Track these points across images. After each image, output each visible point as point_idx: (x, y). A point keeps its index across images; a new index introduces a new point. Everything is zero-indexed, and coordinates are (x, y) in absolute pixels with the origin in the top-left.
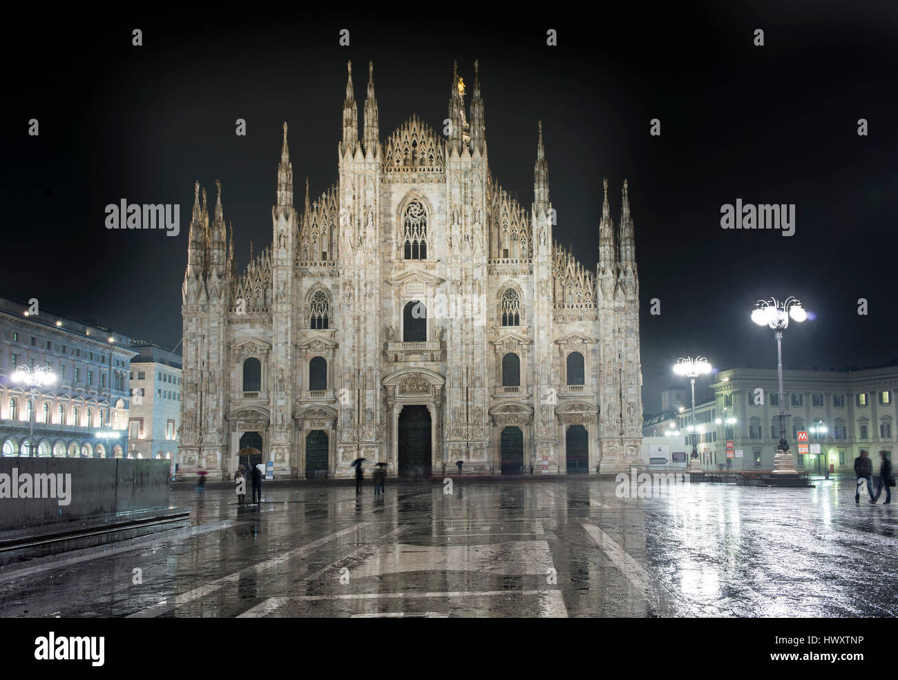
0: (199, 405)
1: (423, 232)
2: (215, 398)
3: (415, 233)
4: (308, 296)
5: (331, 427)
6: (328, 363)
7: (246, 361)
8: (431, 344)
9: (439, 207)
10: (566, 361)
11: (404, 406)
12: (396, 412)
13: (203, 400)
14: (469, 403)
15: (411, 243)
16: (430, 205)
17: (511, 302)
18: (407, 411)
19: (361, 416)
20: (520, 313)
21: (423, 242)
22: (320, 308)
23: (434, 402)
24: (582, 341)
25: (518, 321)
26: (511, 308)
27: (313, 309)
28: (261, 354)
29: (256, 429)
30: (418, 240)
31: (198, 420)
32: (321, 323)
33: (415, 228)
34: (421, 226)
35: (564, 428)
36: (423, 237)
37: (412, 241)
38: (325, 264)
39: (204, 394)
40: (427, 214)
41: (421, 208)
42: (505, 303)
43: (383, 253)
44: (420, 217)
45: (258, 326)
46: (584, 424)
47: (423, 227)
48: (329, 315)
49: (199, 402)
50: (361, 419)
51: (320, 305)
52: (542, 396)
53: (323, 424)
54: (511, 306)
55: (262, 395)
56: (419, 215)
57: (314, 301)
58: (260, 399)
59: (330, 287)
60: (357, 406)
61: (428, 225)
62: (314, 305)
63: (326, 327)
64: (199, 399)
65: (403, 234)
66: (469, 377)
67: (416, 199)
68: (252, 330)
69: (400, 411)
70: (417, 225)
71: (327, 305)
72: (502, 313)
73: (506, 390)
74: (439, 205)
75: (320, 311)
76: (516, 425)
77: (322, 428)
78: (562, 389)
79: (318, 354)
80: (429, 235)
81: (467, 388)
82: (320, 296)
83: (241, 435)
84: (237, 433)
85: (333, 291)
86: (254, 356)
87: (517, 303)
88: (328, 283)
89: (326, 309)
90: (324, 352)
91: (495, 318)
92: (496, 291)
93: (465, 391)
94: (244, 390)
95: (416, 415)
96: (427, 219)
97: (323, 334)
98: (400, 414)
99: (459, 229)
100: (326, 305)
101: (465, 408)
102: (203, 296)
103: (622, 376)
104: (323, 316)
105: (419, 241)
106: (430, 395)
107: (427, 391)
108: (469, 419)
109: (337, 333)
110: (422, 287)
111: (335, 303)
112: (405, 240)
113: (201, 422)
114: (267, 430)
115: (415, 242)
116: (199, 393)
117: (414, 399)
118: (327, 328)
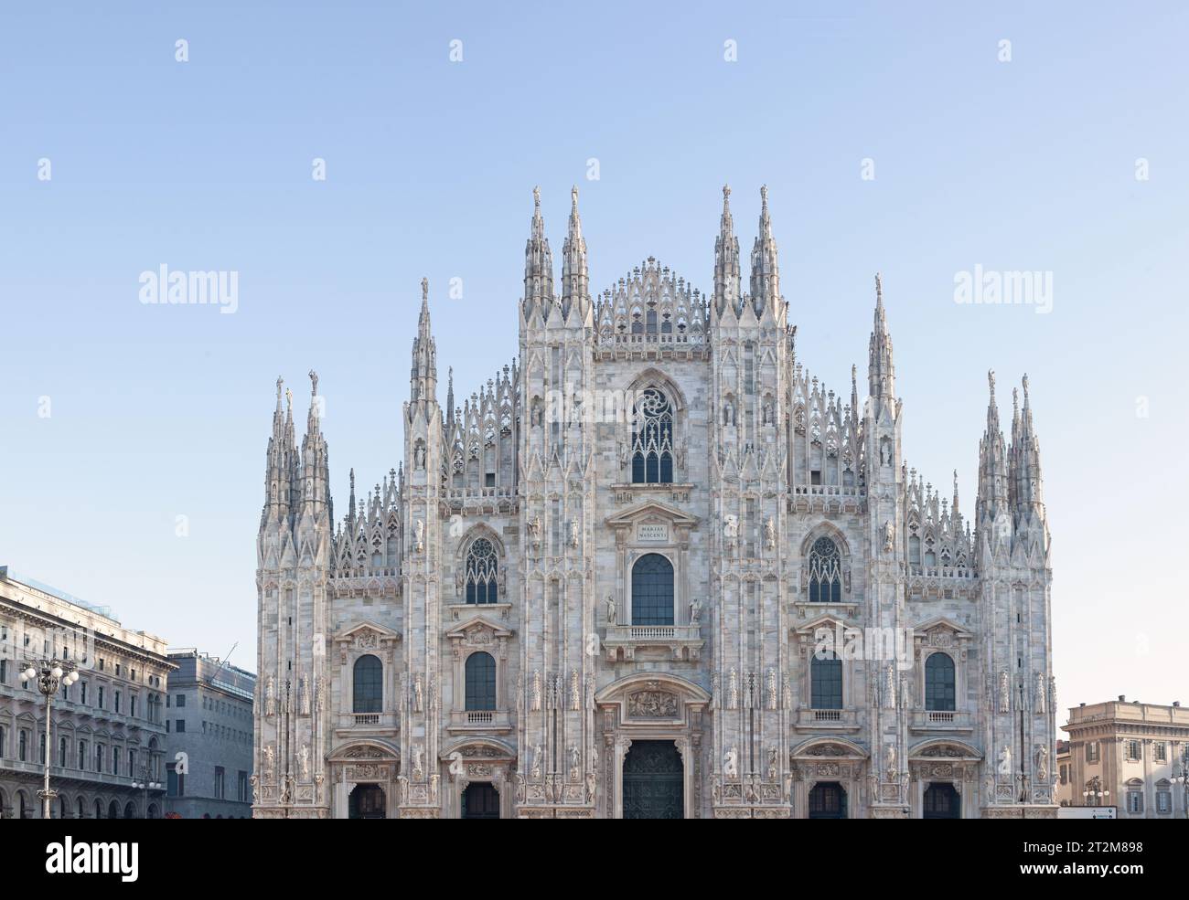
0: (284, 735)
1: (666, 440)
2: (309, 724)
3: (652, 440)
4: (462, 547)
5: (504, 779)
6: (498, 662)
7: (358, 661)
8: (683, 633)
9: (697, 399)
10: (924, 668)
11: (633, 741)
12: (620, 751)
13: (291, 727)
14: (756, 738)
15: (645, 457)
16: (680, 395)
17: (825, 560)
18: (639, 750)
19: (558, 758)
20: (841, 580)
21: (666, 456)
22: (482, 568)
23: (690, 735)
24: (951, 633)
25: (839, 594)
26: (825, 571)
27: (471, 569)
28: (382, 649)
29: (377, 778)
30: (657, 452)
31: (283, 763)
32: (482, 593)
33: (652, 432)
34: (662, 429)
35: (921, 787)
36: (666, 447)
37: (645, 454)
38: (492, 493)
39: (291, 717)
40: (674, 409)
41: (663, 401)
42: (814, 562)
43: (595, 473)
44: (661, 414)
45: (377, 601)
46: (955, 781)
47: (666, 432)
48: (499, 579)
49: (284, 731)
50: (559, 764)
51: (482, 562)
52: (886, 728)
53: (490, 772)
54: (825, 567)
55: (385, 719)
56: (658, 411)
57: (471, 557)
58: (383, 725)
59: (500, 532)
60: (551, 740)
61: (675, 427)
62: (471, 564)
63: (493, 600)
64: (284, 726)
65: (630, 443)
66: (756, 690)
67: (652, 386)
68: (368, 607)
69: (627, 750)
70: (656, 428)
71: (496, 561)
72: (809, 579)
73: (819, 716)
74: (696, 395)
75: (482, 573)
76: (835, 779)
77: (488, 779)
78: (918, 718)
79: (480, 647)
80: (677, 444)
81: (752, 710)
82: (482, 548)
83: (351, 788)
84: (344, 784)
85: (506, 539)
86: (371, 653)
87: (836, 563)
88: (498, 525)
89: (493, 569)
90: (491, 644)
91: (799, 588)
92: (800, 541)
93: (747, 715)
94: (354, 712)
95: (653, 758)
96: (674, 418)
97: (490, 614)
98: (626, 755)
99: (735, 432)
100: (493, 563)
101: (748, 746)
102: (289, 553)
103: (1025, 697)
104: (487, 581)
105: (659, 453)
106: (682, 722)
107: (674, 715)
108: (756, 767)
109: (512, 611)
110: (665, 532)
111: (510, 559)
112: (634, 452)
113: (288, 765)
114: (395, 781)
115: (652, 455)
116: (284, 716)
117: (653, 730)
118: (496, 602)
